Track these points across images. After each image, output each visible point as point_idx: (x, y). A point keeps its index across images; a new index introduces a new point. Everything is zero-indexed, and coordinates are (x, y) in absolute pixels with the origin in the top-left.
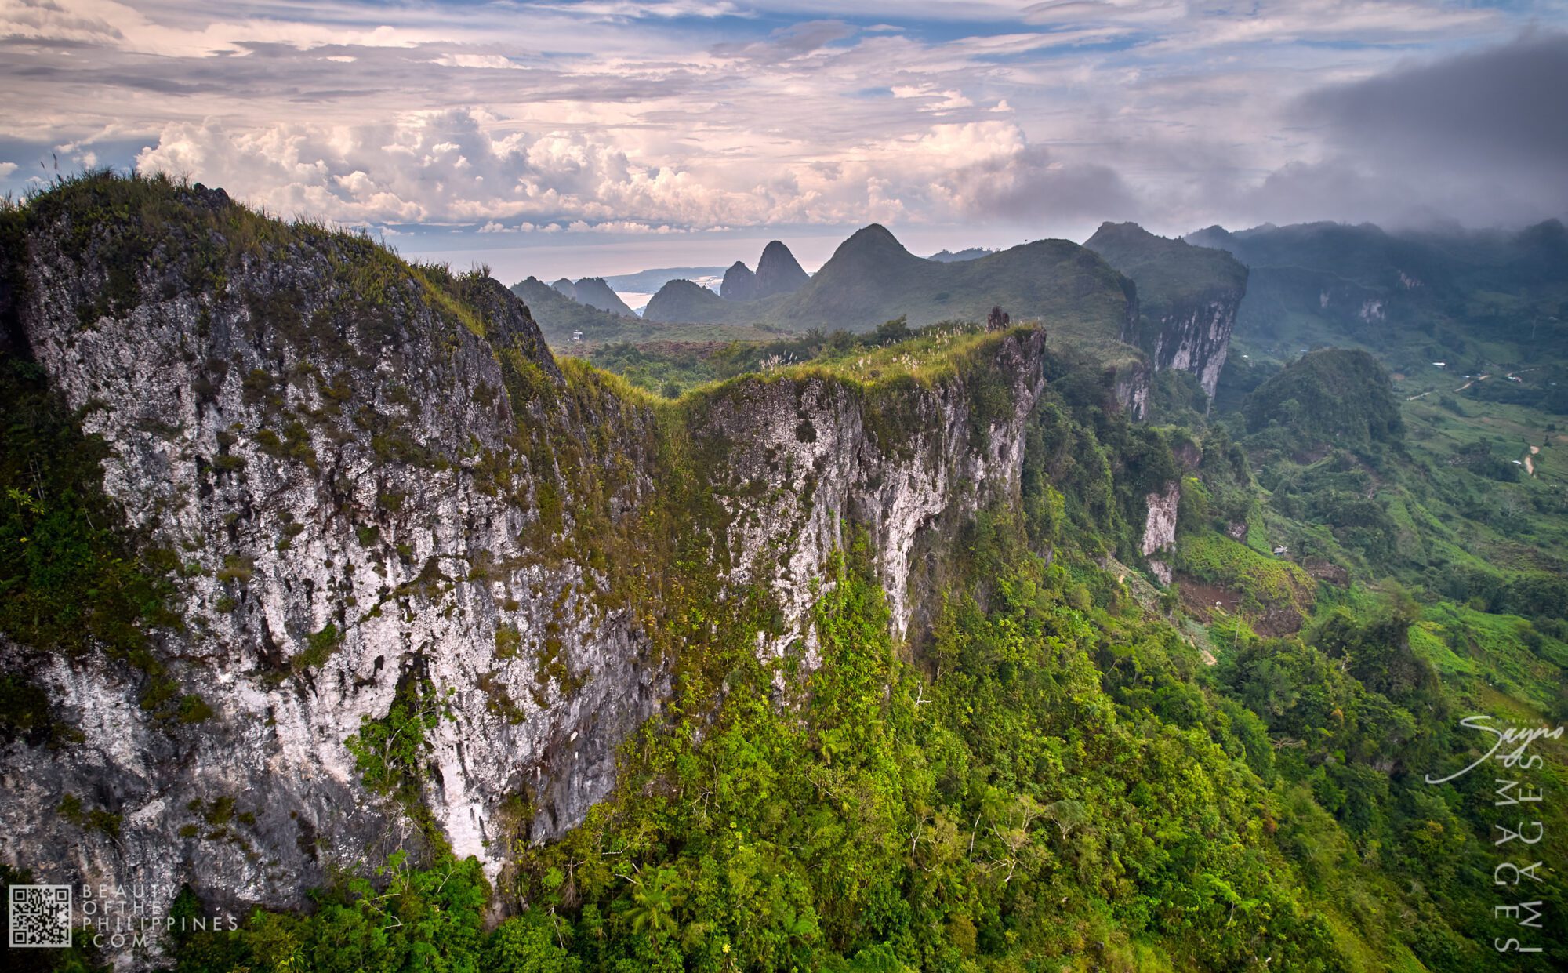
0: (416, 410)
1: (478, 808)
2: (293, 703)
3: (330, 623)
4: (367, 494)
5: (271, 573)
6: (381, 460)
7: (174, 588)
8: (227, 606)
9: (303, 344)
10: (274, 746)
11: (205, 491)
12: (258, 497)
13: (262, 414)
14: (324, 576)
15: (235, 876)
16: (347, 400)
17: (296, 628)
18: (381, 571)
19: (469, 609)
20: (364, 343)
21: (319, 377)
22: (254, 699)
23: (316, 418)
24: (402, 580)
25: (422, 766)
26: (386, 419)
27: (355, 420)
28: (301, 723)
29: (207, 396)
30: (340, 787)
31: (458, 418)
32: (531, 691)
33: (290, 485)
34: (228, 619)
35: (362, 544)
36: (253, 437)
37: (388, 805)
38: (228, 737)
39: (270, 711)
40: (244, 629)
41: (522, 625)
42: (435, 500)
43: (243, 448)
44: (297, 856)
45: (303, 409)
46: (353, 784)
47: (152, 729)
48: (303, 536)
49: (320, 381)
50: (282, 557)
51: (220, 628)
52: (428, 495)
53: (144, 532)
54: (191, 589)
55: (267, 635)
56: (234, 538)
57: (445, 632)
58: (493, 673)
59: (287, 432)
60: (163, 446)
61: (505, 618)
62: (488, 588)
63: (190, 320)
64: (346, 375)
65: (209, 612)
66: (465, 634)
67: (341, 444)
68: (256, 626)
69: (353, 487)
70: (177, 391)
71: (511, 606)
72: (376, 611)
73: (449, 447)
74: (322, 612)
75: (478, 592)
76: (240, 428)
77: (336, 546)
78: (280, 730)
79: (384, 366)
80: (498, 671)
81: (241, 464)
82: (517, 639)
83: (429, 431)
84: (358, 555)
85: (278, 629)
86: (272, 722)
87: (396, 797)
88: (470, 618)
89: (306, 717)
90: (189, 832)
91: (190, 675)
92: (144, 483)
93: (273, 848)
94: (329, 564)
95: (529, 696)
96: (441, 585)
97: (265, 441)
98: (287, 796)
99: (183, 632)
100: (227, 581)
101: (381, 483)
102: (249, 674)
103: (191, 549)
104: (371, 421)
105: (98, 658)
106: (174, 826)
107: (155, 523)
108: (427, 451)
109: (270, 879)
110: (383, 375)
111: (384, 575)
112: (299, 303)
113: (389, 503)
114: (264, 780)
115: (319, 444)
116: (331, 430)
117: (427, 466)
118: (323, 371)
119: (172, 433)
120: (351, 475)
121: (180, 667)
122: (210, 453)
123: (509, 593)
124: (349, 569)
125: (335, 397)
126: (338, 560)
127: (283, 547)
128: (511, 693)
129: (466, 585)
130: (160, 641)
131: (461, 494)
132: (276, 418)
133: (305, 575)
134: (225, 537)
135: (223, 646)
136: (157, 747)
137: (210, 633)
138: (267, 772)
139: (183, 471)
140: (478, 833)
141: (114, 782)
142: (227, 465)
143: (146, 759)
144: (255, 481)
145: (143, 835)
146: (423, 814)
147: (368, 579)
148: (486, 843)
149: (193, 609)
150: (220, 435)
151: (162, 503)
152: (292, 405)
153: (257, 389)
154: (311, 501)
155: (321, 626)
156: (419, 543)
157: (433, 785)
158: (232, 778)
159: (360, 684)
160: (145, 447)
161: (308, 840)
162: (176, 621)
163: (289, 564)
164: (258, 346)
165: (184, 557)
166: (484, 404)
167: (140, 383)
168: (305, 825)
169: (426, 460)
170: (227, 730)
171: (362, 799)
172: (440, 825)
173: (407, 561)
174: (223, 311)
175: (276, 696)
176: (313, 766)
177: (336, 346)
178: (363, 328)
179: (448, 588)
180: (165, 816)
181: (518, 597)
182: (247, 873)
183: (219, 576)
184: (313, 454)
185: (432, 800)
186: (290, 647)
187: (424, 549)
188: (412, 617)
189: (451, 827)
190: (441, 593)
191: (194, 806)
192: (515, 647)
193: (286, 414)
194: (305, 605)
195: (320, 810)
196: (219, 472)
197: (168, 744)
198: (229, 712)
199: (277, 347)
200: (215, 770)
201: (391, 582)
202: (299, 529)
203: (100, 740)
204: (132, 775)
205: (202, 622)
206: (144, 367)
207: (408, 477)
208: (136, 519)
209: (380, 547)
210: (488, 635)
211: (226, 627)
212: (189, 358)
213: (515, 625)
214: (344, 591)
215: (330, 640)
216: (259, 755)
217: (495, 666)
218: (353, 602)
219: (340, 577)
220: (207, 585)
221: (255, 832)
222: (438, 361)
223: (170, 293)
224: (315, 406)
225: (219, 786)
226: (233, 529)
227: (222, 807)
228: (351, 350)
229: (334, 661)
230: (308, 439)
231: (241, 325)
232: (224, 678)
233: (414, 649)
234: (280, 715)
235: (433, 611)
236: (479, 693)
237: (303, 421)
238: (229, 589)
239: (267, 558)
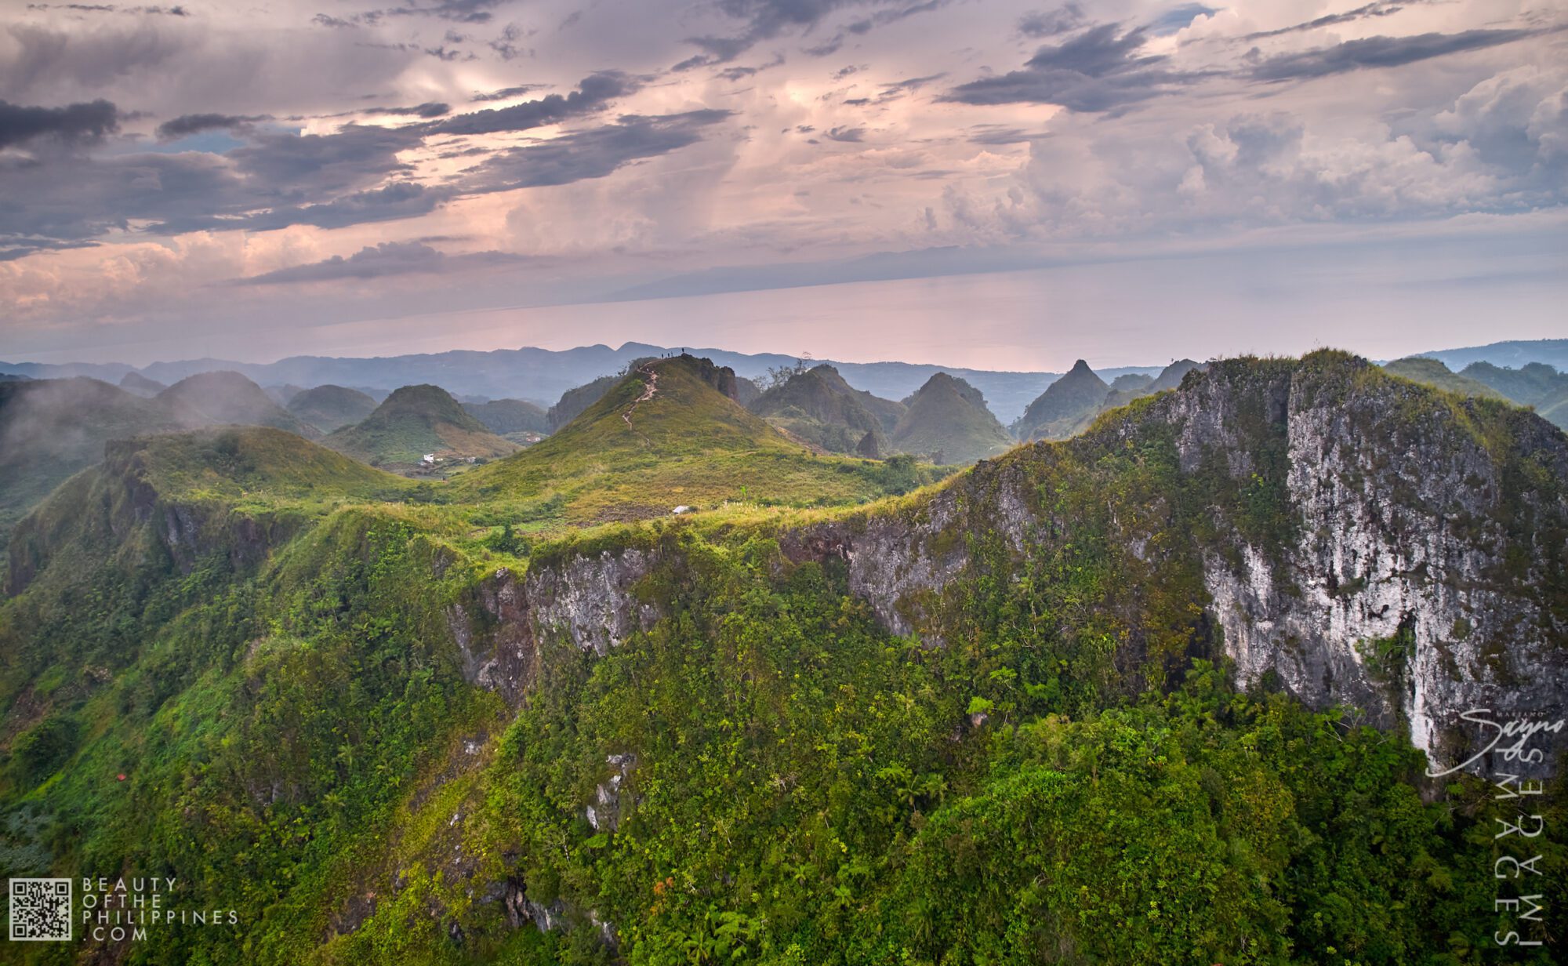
0: (1420, 480)
1: (1431, 723)
2: (1341, 610)
3: (1362, 577)
4: (1387, 517)
5: (1338, 541)
6: (1395, 502)
7: (1299, 533)
8: (1316, 549)
9: (1369, 435)
10: (1327, 626)
11: (1318, 494)
12: (1336, 503)
13: (1345, 465)
14: (1364, 552)
15: (1291, 675)
16: (1385, 468)
17: (1348, 572)
18: (1395, 560)
19: (1441, 600)
20: (1399, 441)
21: (1373, 453)
22: (1323, 599)
23: (1369, 473)
24: (1403, 568)
25: (1406, 680)
26: (1404, 482)
27: (1385, 477)
28: (1342, 621)
29: (1327, 452)
30: (1354, 664)
31: (1449, 491)
32: (1470, 666)
33: (1350, 501)
34: (1316, 555)
35: (1386, 542)
36: (1340, 476)
37: (1379, 689)
38: (1306, 611)
39: (1330, 608)
40: (1322, 563)
41: (1473, 624)
42: (1425, 531)
43: (1335, 479)
44: (1321, 683)
45: (1363, 467)
46: (1361, 666)
47: (1274, 590)
48: (1355, 528)
49: (1373, 456)
50: (1344, 535)
51: (1311, 558)
52: (1422, 528)
53: (1295, 505)
54: (1304, 536)
55: (1332, 570)
56: (1326, 519)
57: (1423, 606)
58: (1448, 644)
59: (1354, 477)
60: (1309, 470)
61: (1463, 615)
62: (1455, 593)
63: (1326, 418)
64: (1387, 456)
65: (1309, 549)
66: (1436, 613)
67: (1377, 488)
68: (1328, 563)
69: (1381, 512)
70: (1317, 448)
71: (1468, 609)
72: (1388, 580)
73: (1438, 505)
74: (1359, 569)
75: (1447, 592)
76: (1335, 469)
77: (1371, 538)
78: (1332, 620)
79: (1411, 454)
80: (1452, 644)
81: (1332, 486)
82: (1468, 630)
83: (1427, 494)
84: (1382, 547)
85: (1338, 569)
86: (1328, 614)
87: (1385, 687)
88: (1441, 605)
89: (1345, 619)
90: (1277, 643)
91: (1296, 574)
92: (1300, 484)
93: (1311, 673)
94: (1368, 547)
95: (1468, 669)
96: (1427, 580)
97: (1343, 478)
98: (1325, 653)
99: (1297, 554)
100: (1319, 537)
101: (1395, 514)
102: (1323, 585)
103: (1308, 518)
104: (1397, 481)
105: (1260, 551)
106: (1272, 637)
107: (1299, 502)
108: (1424, 504)
109: (1305, 687)
110: (1408, 459)
111: (1396, 562)
112: (1373, 417)
113: (1398, 523)
114: (1318, 640)
115: (1367, 486)
116: (1373, 481)
117: (1422, 512)
118: (1376, 451)
119: (1313, 465)
120: (1381, 505)
121: (1294, 569)
122: (1324, 477)
123: (1469, 601)
124: (1377, 552)
125: (1378, 466)
126: (1372, 546)
127: (1346, 530)
128: (1457, 659)
129: (1440, 585)
130: (1287, 554)
131: (1443, 533)
132: (1351, 469)
133: (1353, 547)
134: (1322, 518)
135: (1312, 567)
136: (1273, 598)
137: (1308, 559)
138: (1321, 636)
139: (1314, 482)
140: (1428, 738)
141: (1255, 605)
142: (1328, 486)
143: (1268, 601)
144: (1336, 495)
145: (1259, 632)
146: (1399, 707)
147: (1387, 562)
148: (1431, 746)
149: (1304, 545)
150: (1329, 471)
151: (1304, 494)
152: (1360, 464)
153: (1347, 454)
154: (1359, 513)
155: (1358, 576)
156: (1416, 552)
157: (1409, 693)
158: (1302, 630)
159: (1372, 615)
160: (1303, 469)
161: (1328, 679)
162: (1295, 547)
163: (1347, 539)
164: (1351, 434)
165: (1306, 520)
166: (1473, 487)
167: (1306, 441)
168: (1329, 671)
169: (1423, 508)
170: (1305, 606)
171: (1364, 678)
172: (1408, 720)
173: (1408, 559)
174: (1339, 416)
175: (1334, 603)
176: (1343, 646)
177: (1385, 440)
178: (1399, 434)
179: (1430, 583)
180: (1270, 631)
181: (1474, 606)
182: (1295, 678)
183: (1317, 534)
184: (1363, 490)
185: (1407, 702)
186: (1341, 580)
187: (1418, 556)
188: (1407, 591)
189: (1414, 722)
190: (1426, 585)
191: (1283, 633)
192: (1465, 634)
193: (1356, 468)
194: (1351, 562)
195: (1338, 669)
196: (1325, 487)
197: (1278, 599)
198: (1309, 599)
199: (1359, 436)
200: (1297, 622)
201: (1397, 567)
202: (1354, 524)
203: (1255, 585)
204: (1261, 605)
205: (1306, 552)
206: (1308, 435)
207: (1411, 514)
208: (1293, 498)
209: (1395, 547)
210: (1449, 619)
211: (1314, 558)
212: (1322, 434)
213: (1469, 621)
214: (1372, 564)
215: (1359, 585)
216: (1318, 626)
217: (1450, 640)
218: (1376, 570)
219: (1372, 555)
220: (1311, 536)
221: (1304, 660)
222: (1443, 457)
223: (1321, 405)
224: (1369, 467)
225: (1296, 631)
226: (1326, 514)
227: (1293, 640)
228: (1392, 443)
229: (1359, 595)
230: (1363, 482)
231: (1345, 423)
232: (1311, 582)
233: (1408, 609)
234: (1334, 611)
235: (1420, 593)
236: (1435, 651)
237: (1362, 473)
238: (1319, 543)
239: (1338, 532)
